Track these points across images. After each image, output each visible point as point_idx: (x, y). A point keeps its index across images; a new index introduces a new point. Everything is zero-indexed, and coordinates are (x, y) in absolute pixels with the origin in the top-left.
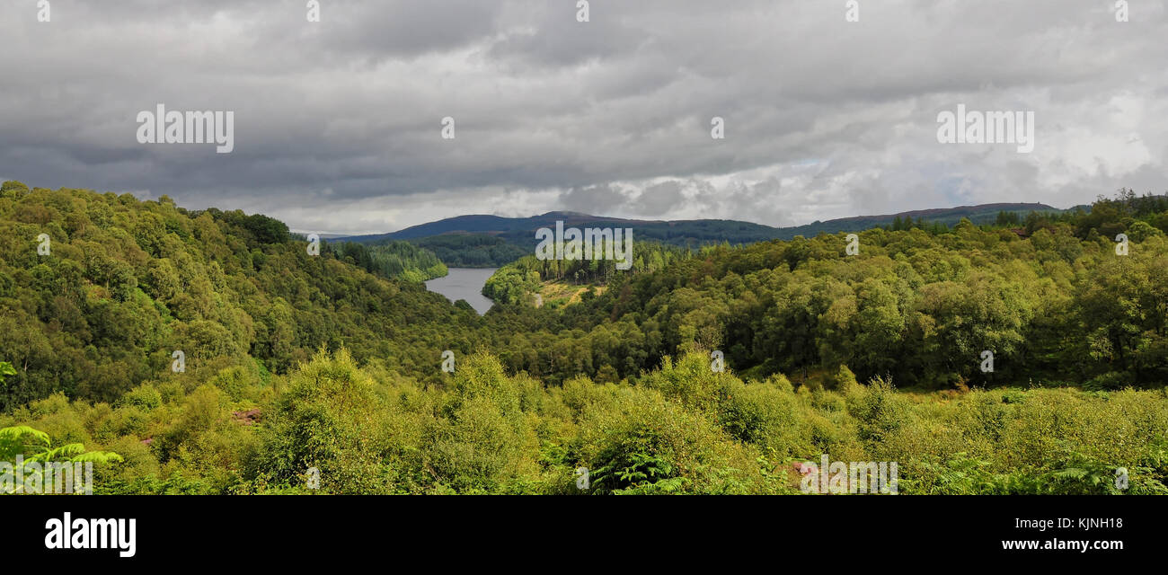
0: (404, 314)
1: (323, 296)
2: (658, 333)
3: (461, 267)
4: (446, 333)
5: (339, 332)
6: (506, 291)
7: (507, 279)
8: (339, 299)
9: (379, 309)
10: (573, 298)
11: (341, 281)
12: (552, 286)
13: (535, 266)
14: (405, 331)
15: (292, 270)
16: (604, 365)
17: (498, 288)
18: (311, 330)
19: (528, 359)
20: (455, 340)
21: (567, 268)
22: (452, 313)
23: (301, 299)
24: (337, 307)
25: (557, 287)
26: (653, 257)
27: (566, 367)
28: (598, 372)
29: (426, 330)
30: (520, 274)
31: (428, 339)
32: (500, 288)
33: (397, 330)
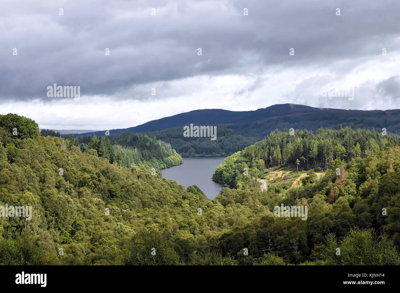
0: (141, 199)
1: (68, 185)
2: (368, 214)
3: (194, 157)
4: (177, 215)
5: (81, 215)
6: (234, 177)
7: (234, 166)
8: (82, 186)
9: (118, 195)
10: (295, 182)
11: (84, 170)
12: (275, 172)
13: (259, 155)
14: (139, 214)
15: (41, 162)
16: (318, 244)
17: (226, 174)
18: (57, 215)
19: (248, 239)
20: (184, 222)
21: (289, 156)
22: (184, 198)
23: (48, 187)
24: (80, 194)
25: (280, 174)
26: (369, 144)
27: (282, 245)
28: (313, 251)
29: (160, 213)
30: (246, 162)
31: (161, 221)
32: (228, 174)
33: (134, 214)
